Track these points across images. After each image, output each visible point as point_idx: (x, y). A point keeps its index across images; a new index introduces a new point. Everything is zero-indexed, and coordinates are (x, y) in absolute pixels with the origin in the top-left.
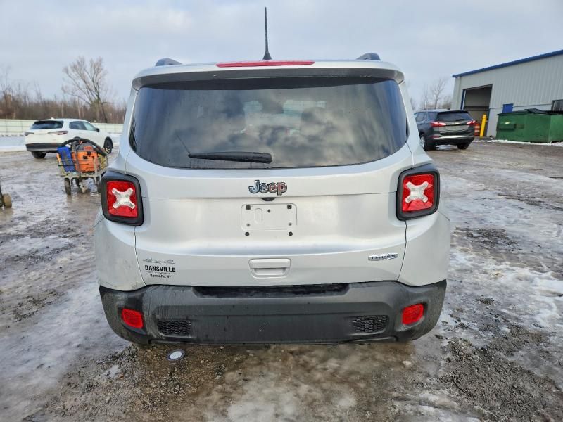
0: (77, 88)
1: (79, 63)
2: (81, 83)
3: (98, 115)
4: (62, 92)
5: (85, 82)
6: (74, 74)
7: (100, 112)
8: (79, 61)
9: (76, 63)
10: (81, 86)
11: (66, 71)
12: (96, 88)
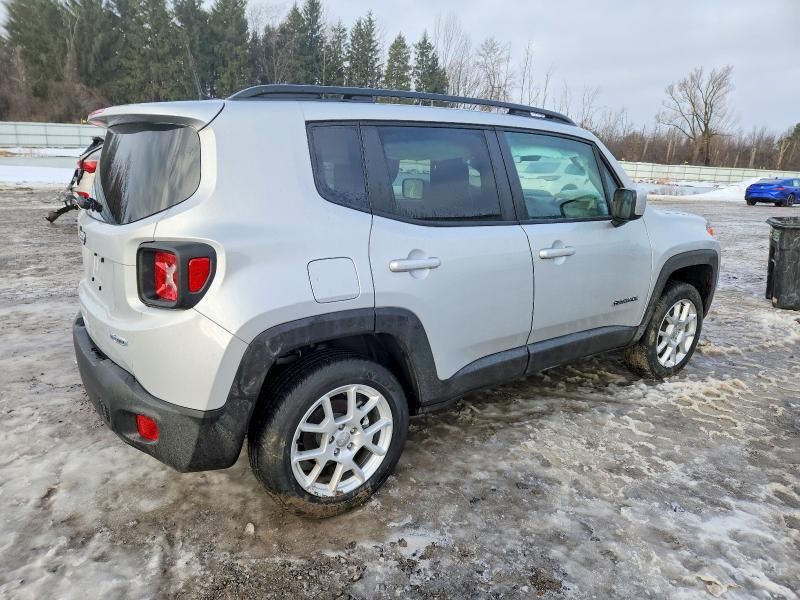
0: (679, 114)
1: (693, 79)
2: (687, 106)
3: (697, 152)
4: (655, 120)
5: (693, 104)
6: (679, 95)
7: (701, 150)
8: (694, 73)
9: (688, 78)
10: (685, 112)
11: (671, 90)
12: (706, 113)
